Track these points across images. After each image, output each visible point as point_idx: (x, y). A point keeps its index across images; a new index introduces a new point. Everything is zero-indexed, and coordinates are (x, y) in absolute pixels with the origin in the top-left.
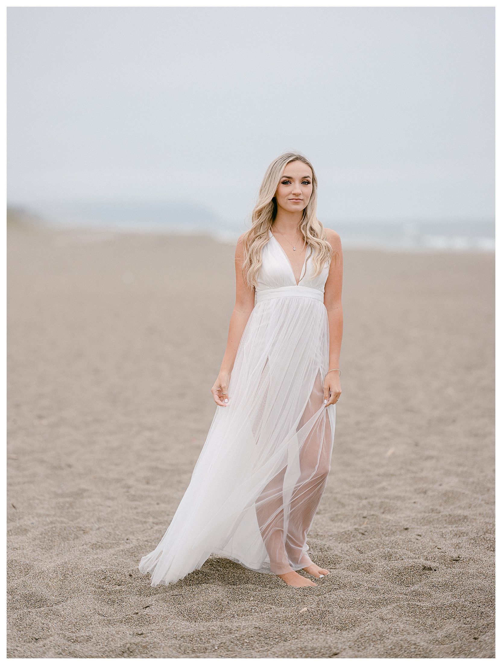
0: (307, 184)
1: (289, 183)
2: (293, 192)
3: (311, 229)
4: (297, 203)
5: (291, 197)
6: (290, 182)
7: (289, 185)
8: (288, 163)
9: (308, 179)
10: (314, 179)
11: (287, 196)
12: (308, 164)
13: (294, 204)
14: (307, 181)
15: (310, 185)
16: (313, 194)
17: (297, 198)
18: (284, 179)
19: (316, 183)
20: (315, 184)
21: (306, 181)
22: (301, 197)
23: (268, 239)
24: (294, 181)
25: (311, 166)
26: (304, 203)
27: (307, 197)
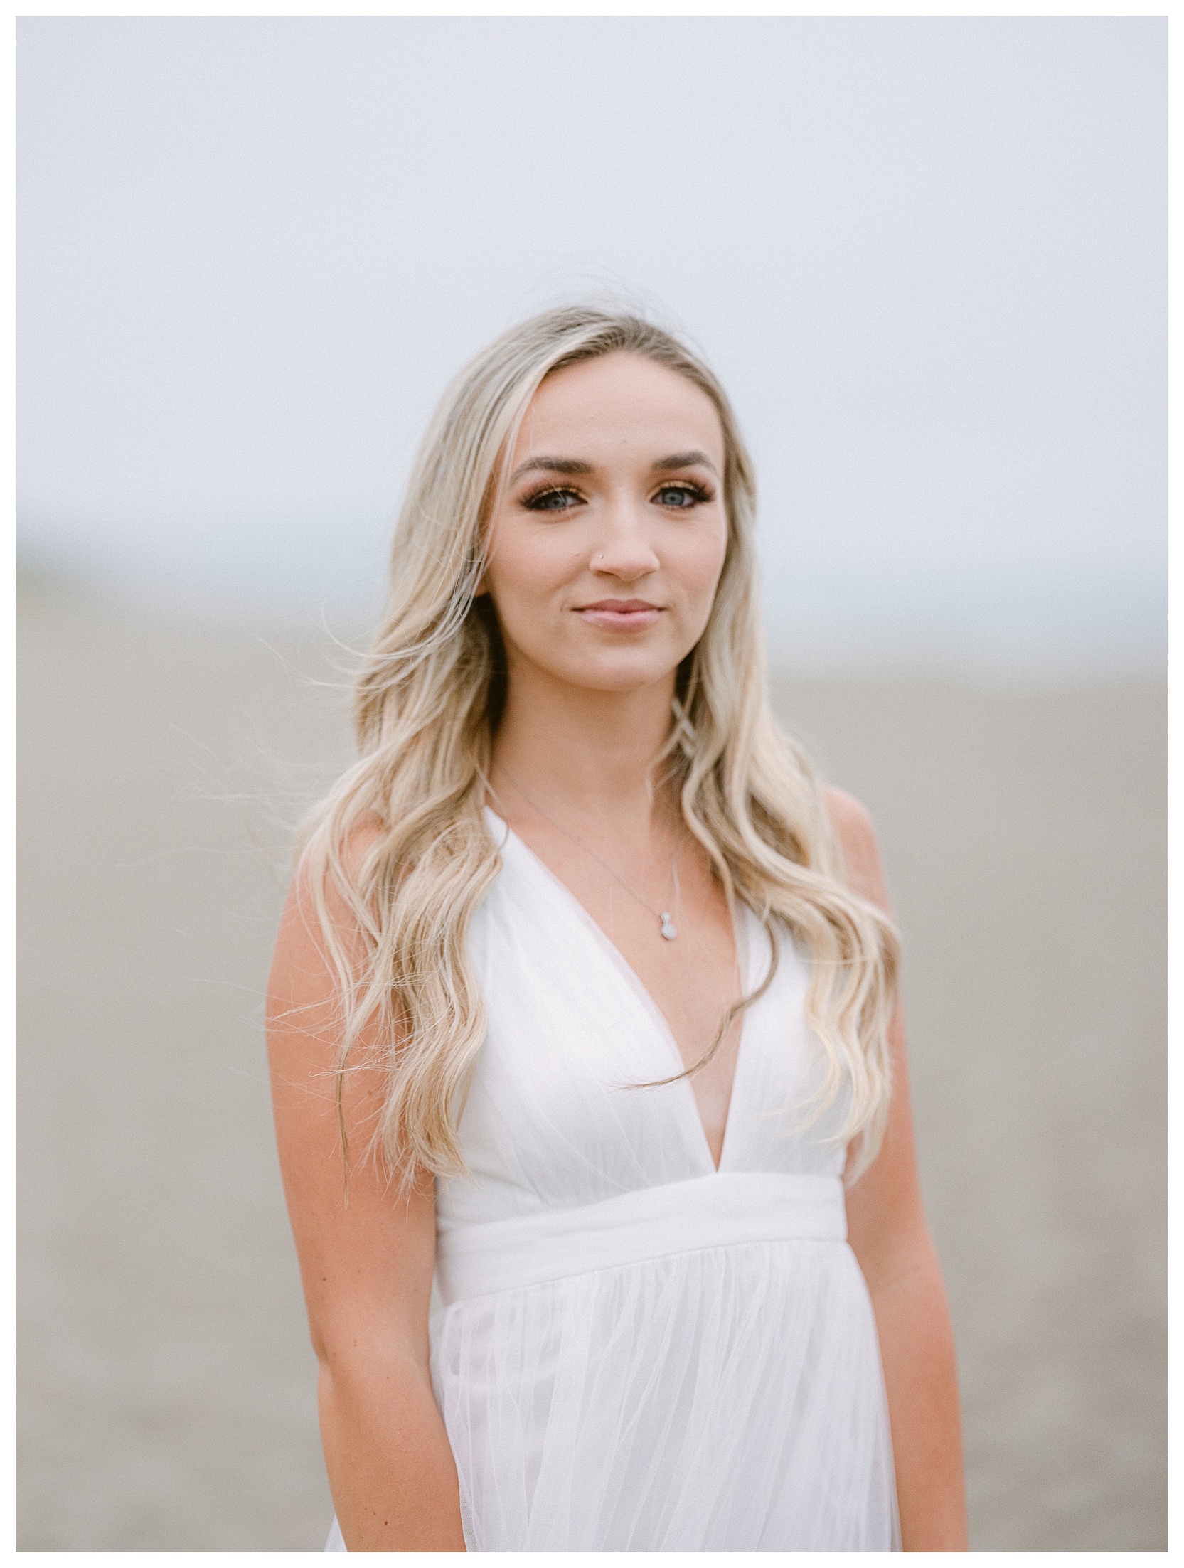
0: (687, 500)
1: (570, 501)
2: (598, 562)
3: (758, 808)
4: (627, 635)
5: (589, 591)
6: (575, 496)
7: (569, 511)
8: (554, 369)
9: (698, 472)
10: (735, 468)
11: (558, 586)
12: (688, 370)
13: (610, 643)
14: (687, 485)
15: (713, 514)
16: (733, 564)
17: (624, 597)
18: (537, 477)
19: (750, 491)
20: (741, 497)
21: (680, 484)
22: (654, 592)
23: (488, 854)
24: (602, 487)
25: (711, 383)
26: (679, 630)
27: (695, 591)
